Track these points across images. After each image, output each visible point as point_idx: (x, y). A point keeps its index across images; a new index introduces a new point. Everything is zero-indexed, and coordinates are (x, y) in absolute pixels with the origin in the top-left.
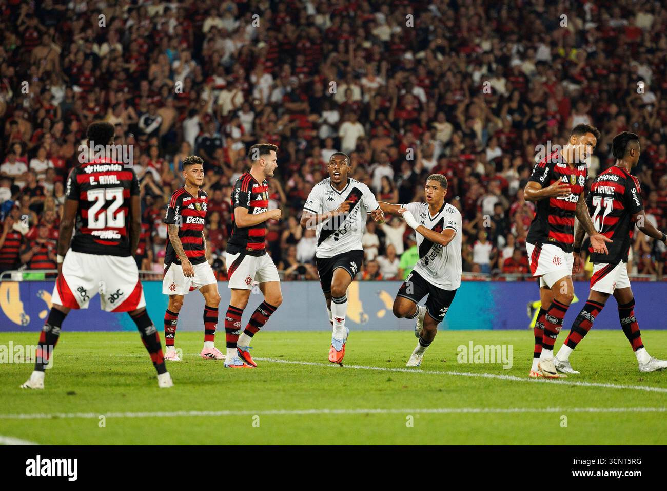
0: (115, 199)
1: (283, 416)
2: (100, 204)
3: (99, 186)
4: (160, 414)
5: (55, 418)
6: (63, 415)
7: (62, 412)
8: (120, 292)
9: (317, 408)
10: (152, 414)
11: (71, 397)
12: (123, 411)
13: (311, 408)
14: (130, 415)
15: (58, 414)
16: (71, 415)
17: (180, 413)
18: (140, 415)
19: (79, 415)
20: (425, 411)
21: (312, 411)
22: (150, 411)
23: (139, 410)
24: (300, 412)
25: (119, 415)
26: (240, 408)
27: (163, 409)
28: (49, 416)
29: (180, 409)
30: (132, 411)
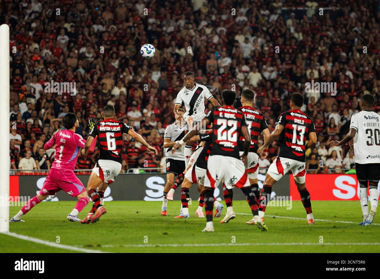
0: (233, 126)
1: (278, 246)
2: (224, 127)
3: (224, 118)
4: (212, 245)
5: (157, 246)
6: (161, 245)
7: (161, 244)
8: (235, 177)
9: (296, 242)
10: (208, 245)
11: (165, 235)
12: (193, 243)
13: (293, 242)
14: (196, 245)
15: (158, 245)
16: (165, 245)
17: (223, 244)
18: (202, 245)
19: (170, 245)
20: (354, 244)
21: (293, 244)
22: (208, 243)
23: (201, 243)
24: (287, 244)
25: (191, 245)
26: (255, 242)
27: (214, 242)
28: (154, 246)
29: (223, 242)
30: (198, 243)
